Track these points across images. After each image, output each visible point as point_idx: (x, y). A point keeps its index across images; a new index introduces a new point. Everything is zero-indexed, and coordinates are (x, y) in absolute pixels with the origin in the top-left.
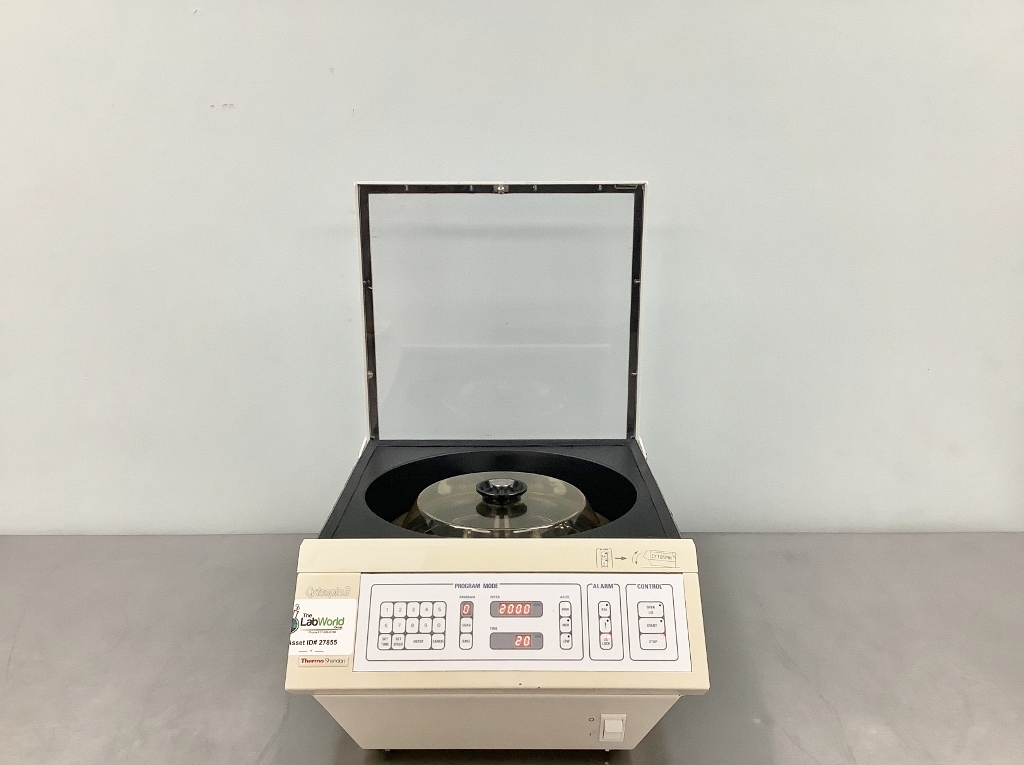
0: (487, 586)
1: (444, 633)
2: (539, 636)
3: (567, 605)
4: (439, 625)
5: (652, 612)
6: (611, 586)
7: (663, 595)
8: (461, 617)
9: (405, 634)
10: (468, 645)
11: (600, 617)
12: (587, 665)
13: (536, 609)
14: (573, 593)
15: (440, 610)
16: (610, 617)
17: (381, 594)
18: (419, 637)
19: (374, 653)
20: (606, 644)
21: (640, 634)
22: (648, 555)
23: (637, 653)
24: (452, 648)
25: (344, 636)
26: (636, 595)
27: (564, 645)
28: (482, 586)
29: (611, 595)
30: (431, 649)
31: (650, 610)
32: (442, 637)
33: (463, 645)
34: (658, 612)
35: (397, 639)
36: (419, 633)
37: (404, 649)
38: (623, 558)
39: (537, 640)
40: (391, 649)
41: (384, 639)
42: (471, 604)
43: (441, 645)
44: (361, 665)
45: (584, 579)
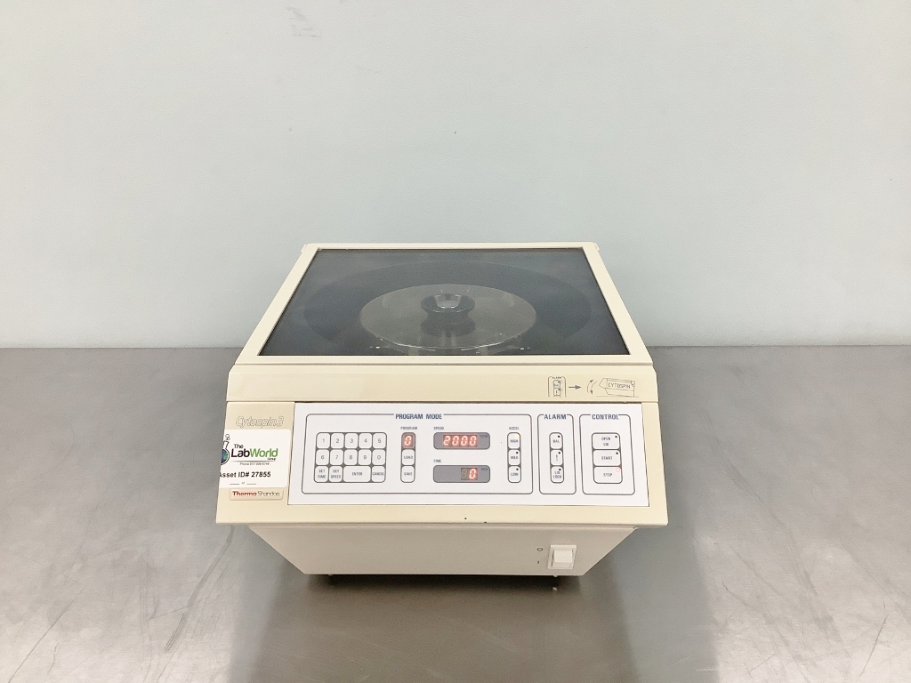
0: (429, 416)
1: (385, 466)
2: (486, 469)
3: (516, 437)
4: (379, 457)
5: (607, 444)
6: (564, 417)
7: (619, 426)
8: (403, 449)
9: (343, 466)
10: (410, 478)
11: (551, 449)
12: (536, 499)
13: (483, 441)
14: (523, 425)
15: (380, 441)
16: (562, 449)
17: (317, 425)
18: (357, 469)
19: (310, 486)
20: (557, 477)
21: (594, 466)
22: (604, 385)
23: (590, 487)
24: (393, 481)
25: (278, 468)
26: (590, 426)
27: (513, 479)
28: (424, 416)
29: (564, 426)
30: (371, 481)
31: (606, 441)
32: (382, 469)
33: (406, 478)
34: (614, 443)
35: (335, 471)
36: (357, 465)
37: (343, 481)
38: (577, 387)
39: (483, 473)
40: (329, 481)
41: (321, 471)
42: (413, 435)
43: (381, 478)
44: (296, 498)
45: (534, 410)
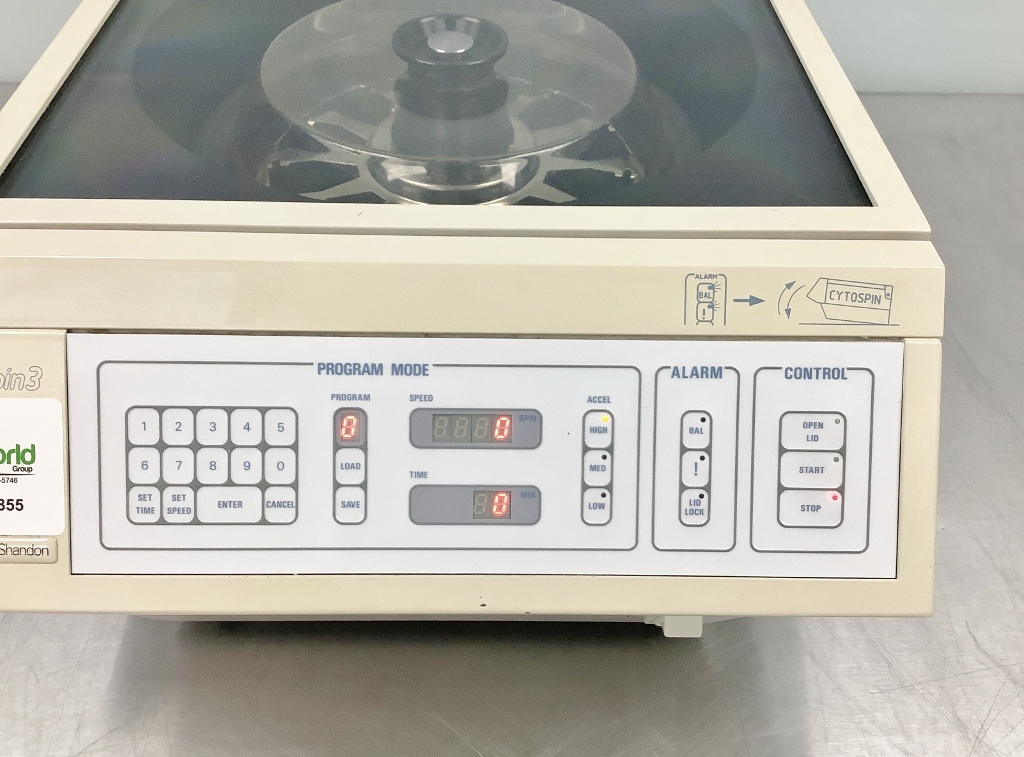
0: (398, 370)
1: (295, 486)
2: (532, 494)
3: (603, 420)
4: (281, 466)
5: (815, 438)
6: (717, 373)
7: (847, 396)
8: (337, 447)
9: (196, 485)
10: (356, 515)
11: (684, 450)
12: (645, 561)
13: (526, 428)
14: (620, 391)
15: (281, 427)
16: (708, 450)
17: (127, 387)
18: (229, 494)
19: (118, 531)
20: (693, 512)
21: (781, 489)
22: (819, 294)
23: (768, 535)
24: (316, 521)
25: (42, 489)
26: (780, 392)
27: (593, 516)
28: (387, 369)
29: (715, 397)
30: (264, 522)
31: (812, 431)
32: (288, 495)
33: (345, 515)
34: (830, 438)
35: (176, 498)
36: (230, 483)
37: (196, 522)
38: (754, 301)
39: (524, 504)
40: (162, 522)
41: (142, 498)
42: (360, 413)
43: (287, 514)
44: (88, 556)
45: (650, 356)
